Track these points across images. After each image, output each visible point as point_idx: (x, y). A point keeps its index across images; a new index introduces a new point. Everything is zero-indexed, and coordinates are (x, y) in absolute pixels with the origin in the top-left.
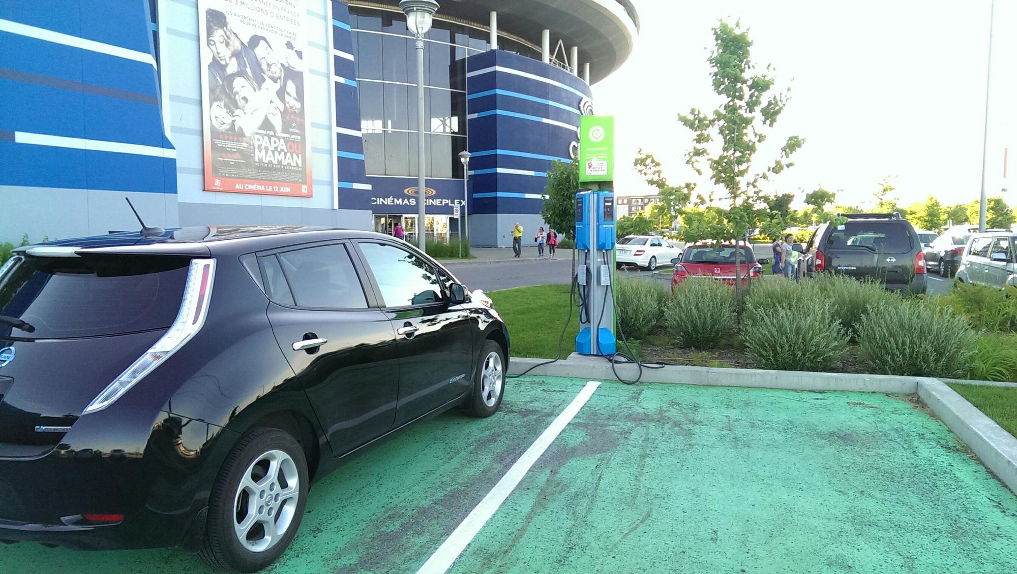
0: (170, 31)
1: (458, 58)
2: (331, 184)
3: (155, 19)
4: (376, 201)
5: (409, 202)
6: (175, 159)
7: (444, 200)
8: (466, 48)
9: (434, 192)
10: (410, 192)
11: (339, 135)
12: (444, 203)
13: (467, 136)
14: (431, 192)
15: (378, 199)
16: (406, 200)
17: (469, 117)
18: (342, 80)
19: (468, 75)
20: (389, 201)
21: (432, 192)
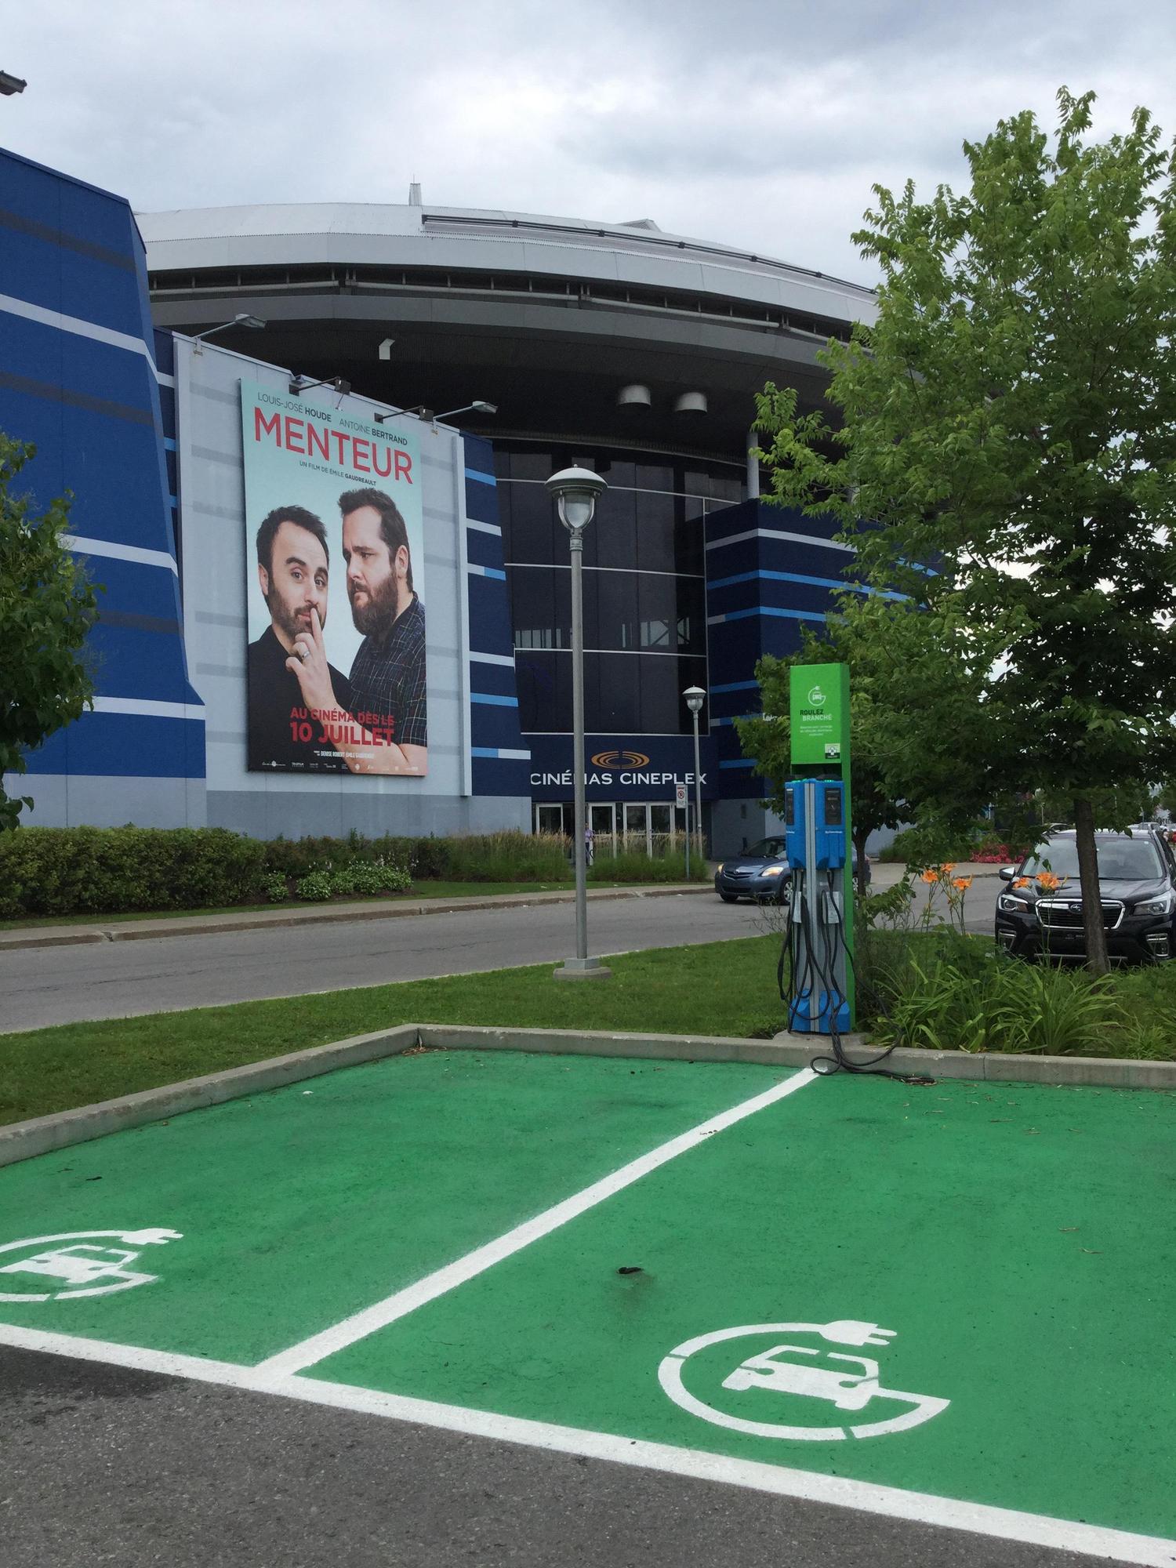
0: (198, 508)
1: (690, 515)
2: (460, 751)
3: (175, 489)
4: (541, 779)
5: (601, 780)
6: (203, 722)
7: (664, 775)
8: (704, 498)
9: (647, 761)
10: (601, 761)
11: (474, 665)
12: (664, 779)
13: (707, 656)
14: (640, 761)
15: (544, 775)
16: (594, 775)
17: (710, 621)
18: (480, 570)
19: (709, 546)
20: (564, 779)
21: (643, 761)
